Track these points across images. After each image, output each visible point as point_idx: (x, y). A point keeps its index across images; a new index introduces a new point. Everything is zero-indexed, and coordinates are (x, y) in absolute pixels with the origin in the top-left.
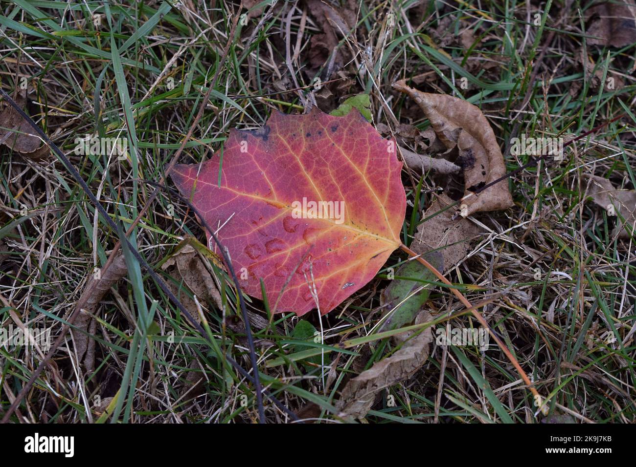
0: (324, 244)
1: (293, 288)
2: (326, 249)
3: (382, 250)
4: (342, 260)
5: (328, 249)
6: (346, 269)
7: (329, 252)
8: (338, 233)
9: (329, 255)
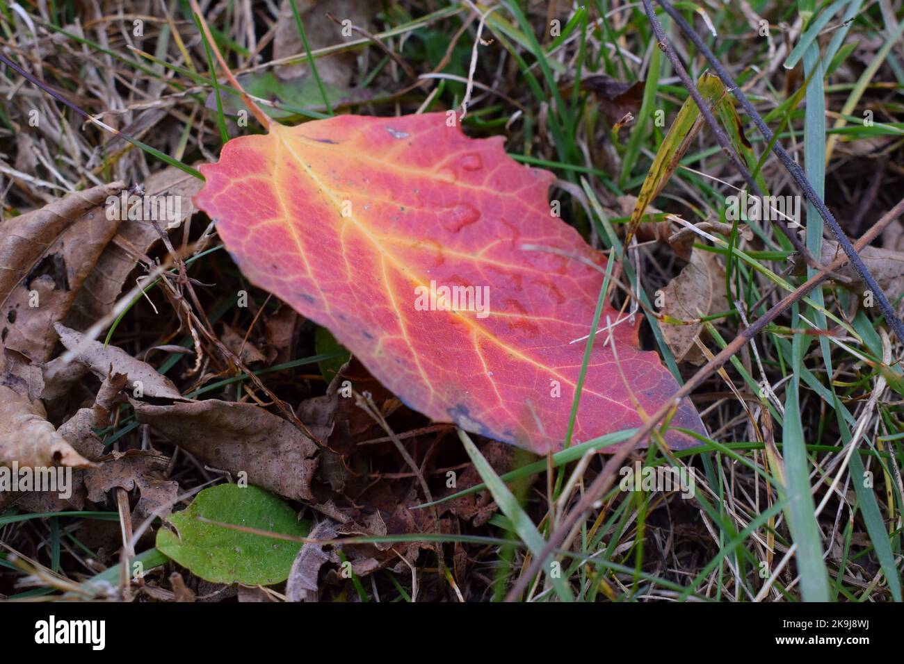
0: (410, 225)
1: (493, 191)
2: (410, 215)
3: (311, 143)
4: (388, 181)
5: (405, 212)
6: (386, 161)
7: (407, 209)
8: (375, 223)
9: (409, 202)
